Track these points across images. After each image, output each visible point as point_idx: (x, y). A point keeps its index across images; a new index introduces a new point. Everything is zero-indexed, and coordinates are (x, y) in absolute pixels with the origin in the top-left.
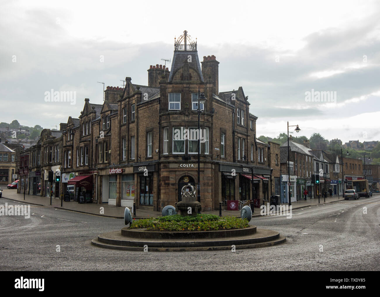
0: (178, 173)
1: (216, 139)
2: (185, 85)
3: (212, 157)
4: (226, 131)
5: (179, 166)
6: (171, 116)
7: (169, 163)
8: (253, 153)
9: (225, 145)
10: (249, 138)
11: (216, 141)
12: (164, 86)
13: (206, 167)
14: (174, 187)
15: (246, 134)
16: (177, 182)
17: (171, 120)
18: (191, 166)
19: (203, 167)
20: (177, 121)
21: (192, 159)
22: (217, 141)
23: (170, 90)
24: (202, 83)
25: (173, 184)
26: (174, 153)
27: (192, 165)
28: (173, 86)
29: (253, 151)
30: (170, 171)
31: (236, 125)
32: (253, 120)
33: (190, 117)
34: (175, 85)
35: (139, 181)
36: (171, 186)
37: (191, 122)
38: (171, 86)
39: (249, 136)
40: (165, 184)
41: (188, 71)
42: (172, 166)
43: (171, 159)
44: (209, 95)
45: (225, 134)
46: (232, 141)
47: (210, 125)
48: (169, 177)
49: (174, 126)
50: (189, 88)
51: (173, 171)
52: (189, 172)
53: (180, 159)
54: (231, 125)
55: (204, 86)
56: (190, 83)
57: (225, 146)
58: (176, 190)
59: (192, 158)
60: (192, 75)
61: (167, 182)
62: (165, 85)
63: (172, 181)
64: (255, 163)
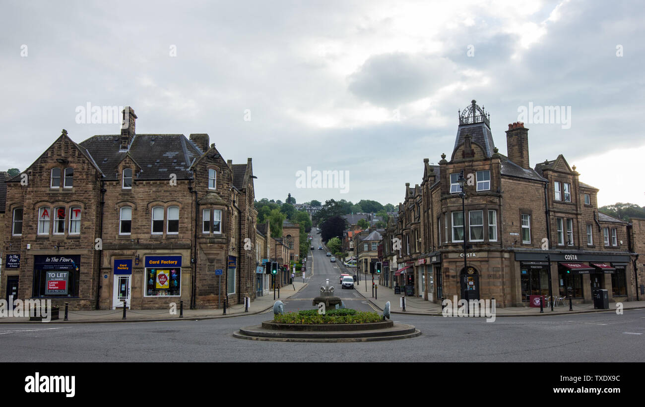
0: (458, 264)
1: (513, 223)
2: (466, 164)
3: (501, 244)
4: (531, 211)
5: (460, 256)
6: (448, 201)
7: (448, 252)
8: (593, 235)
9: (531, 228)
10: (579, 217)
11: (513, 224)
12: (444, 167)
13: (490, 256)
14: (455, 279)
15: (575, 212)
16: (458, 274)
17: (449, 205)
18: (472, 255)
19: (487, 256)
20: (455, 205)
21: (474, 248)
22: (515, 224)
23: (451, 171)
24: (486, 159)
25: (453, 277)
26: (454, 241)
27: (474, 255)
28: (454, 166)
29: (593, 233)
30: (449, 262)
31: (551, 202)
32: (589, 193)
33: (470, 200)
34: (455, 165)
35: (436, 272)
36: (451, 278)
37: (470, 205)
38: (451, 166)
39: (581, 214)
40: (446, 276)
41: (470, 147)
42: (451, 256)
43: (450, 248)
44: (496, 173)
45: (530, 215)
46: (545, 223)
47: (497, 207)
48: (449, 268)
49: (452, 212)
50: (472, 166)
51: (454, 262)
52: (471, 263)
53: (461, 248)
54: (542, 203)
55: (489, 162)
56: (473, 161)
57: (531, 230)
58: (458, 282)
59: (473, 246)
60: (475, 151)
61: (447, 274)
62: (445, 165)
63: (452, 272)
64: (596, 247)
